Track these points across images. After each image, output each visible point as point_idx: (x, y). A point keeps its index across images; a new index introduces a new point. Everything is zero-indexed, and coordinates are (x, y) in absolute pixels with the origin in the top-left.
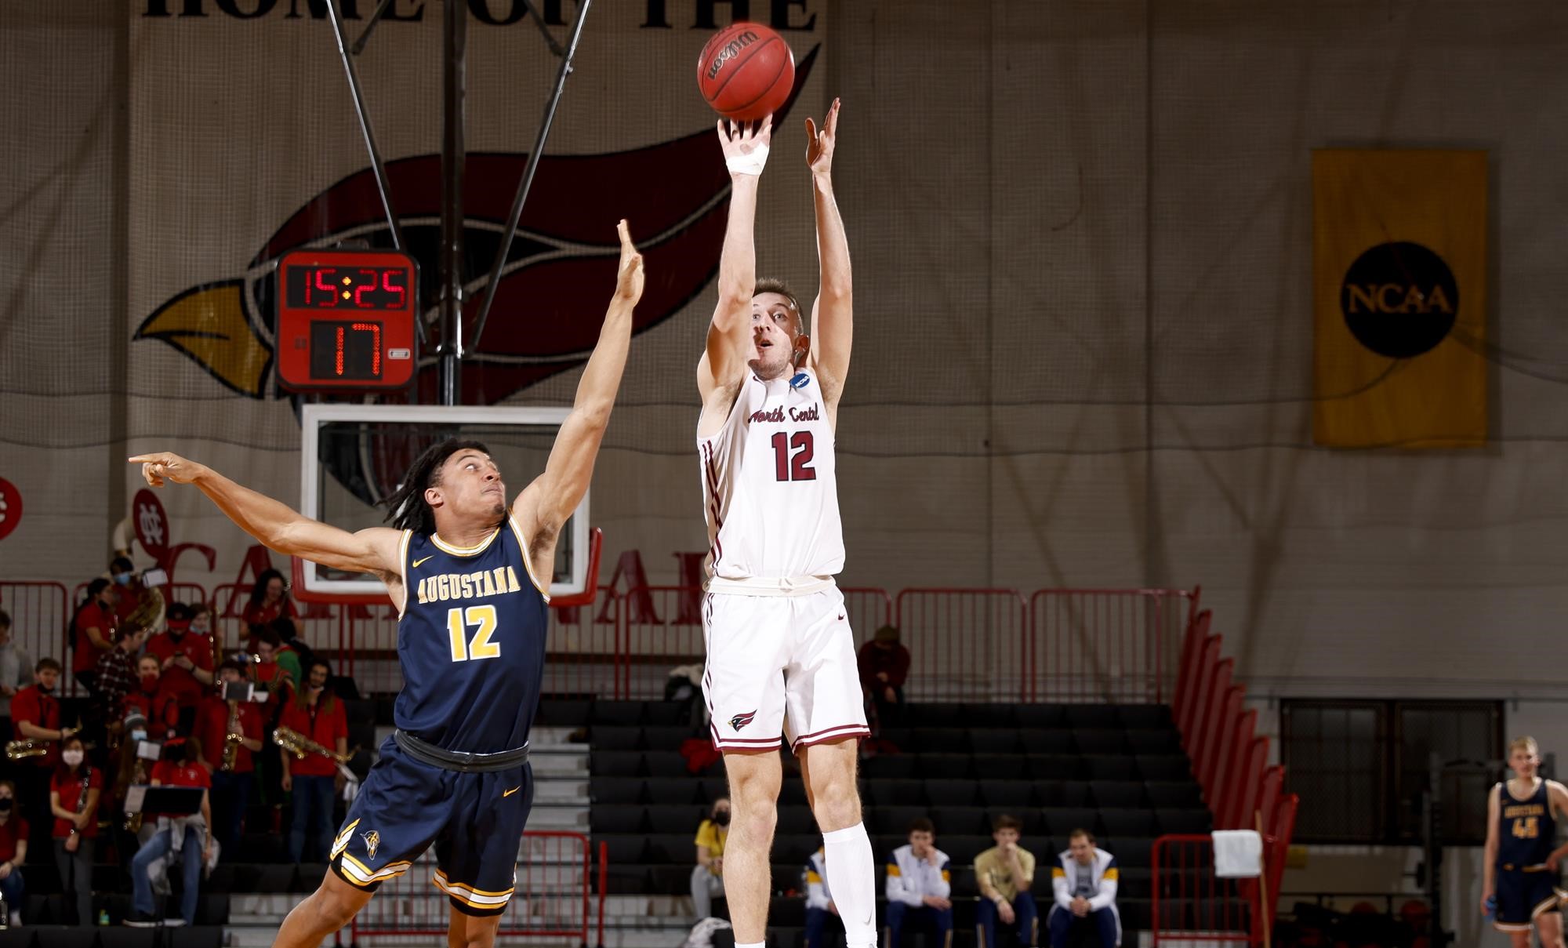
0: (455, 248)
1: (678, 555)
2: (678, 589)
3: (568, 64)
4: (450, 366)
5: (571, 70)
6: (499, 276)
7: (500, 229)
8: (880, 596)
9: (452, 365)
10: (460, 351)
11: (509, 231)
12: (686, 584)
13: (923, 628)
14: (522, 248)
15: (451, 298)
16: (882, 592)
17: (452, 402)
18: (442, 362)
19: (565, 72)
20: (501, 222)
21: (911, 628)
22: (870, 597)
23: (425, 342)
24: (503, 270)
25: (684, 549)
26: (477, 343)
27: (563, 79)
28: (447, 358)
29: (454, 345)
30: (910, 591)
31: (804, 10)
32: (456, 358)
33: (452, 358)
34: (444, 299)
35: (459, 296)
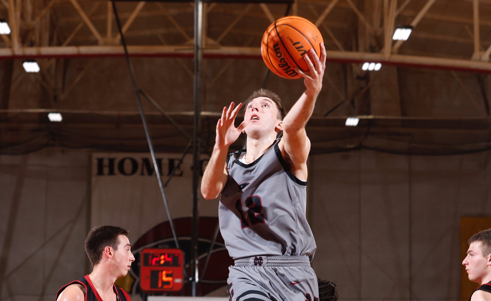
0: (195, 247)
10: (197, 280)
11: (212, 242)
15: (194, 263)
17: (194, 296)
18: (191, 283)
23: (186, 277)
29: (195, 278)
33: (194, 282)
35: (197, 262)
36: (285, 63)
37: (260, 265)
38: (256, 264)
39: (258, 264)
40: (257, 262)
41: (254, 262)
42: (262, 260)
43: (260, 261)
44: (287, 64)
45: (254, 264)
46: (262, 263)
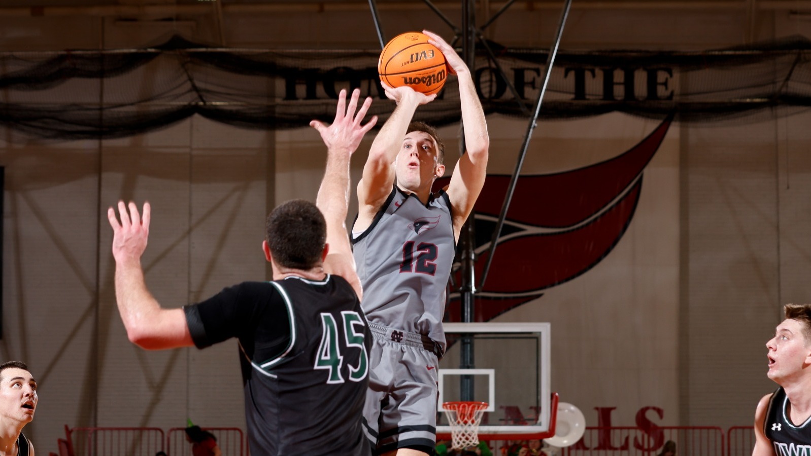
0: (470, 230)
1: (597, 409)
2: (599, 428)
3: (534, 121)
4: (467, 298)
5: (536, 125)
6: (496, 243)
7: (496, 220)
8: (718, 431)
9: (469, 298)
10: (474, 289)
11: (501, 220)
12: (602, 425)
13: (743, 450)
14: (508, 230)
15: (468, 258)
16: (719, 428)
17: (469, 320)
18: (463, 297)
19: (533, 126)
20: (497, 216)
21: (736, 450)
22: (712, 431)
23: (453, 284)
24: (499, 240)
25: (600, 405)
26: (483, 284)
27: (531, 130)
28: (466, 294)
29: (470, 286)
30: (736, 428)
31: (667, 88)
32: (471, 294)
33: (469, 294)
34: (464, 259)
35: (473, 257)
36: (428, 79)
37: (399, 341)
38: (393, 340)
39: (396, 340)
40: (396, 337)
41: (392, 336)
42: (402, 336)
43: (400, 337)
44: (430, 77)
45: (391, 338)
46: (402, 339)
